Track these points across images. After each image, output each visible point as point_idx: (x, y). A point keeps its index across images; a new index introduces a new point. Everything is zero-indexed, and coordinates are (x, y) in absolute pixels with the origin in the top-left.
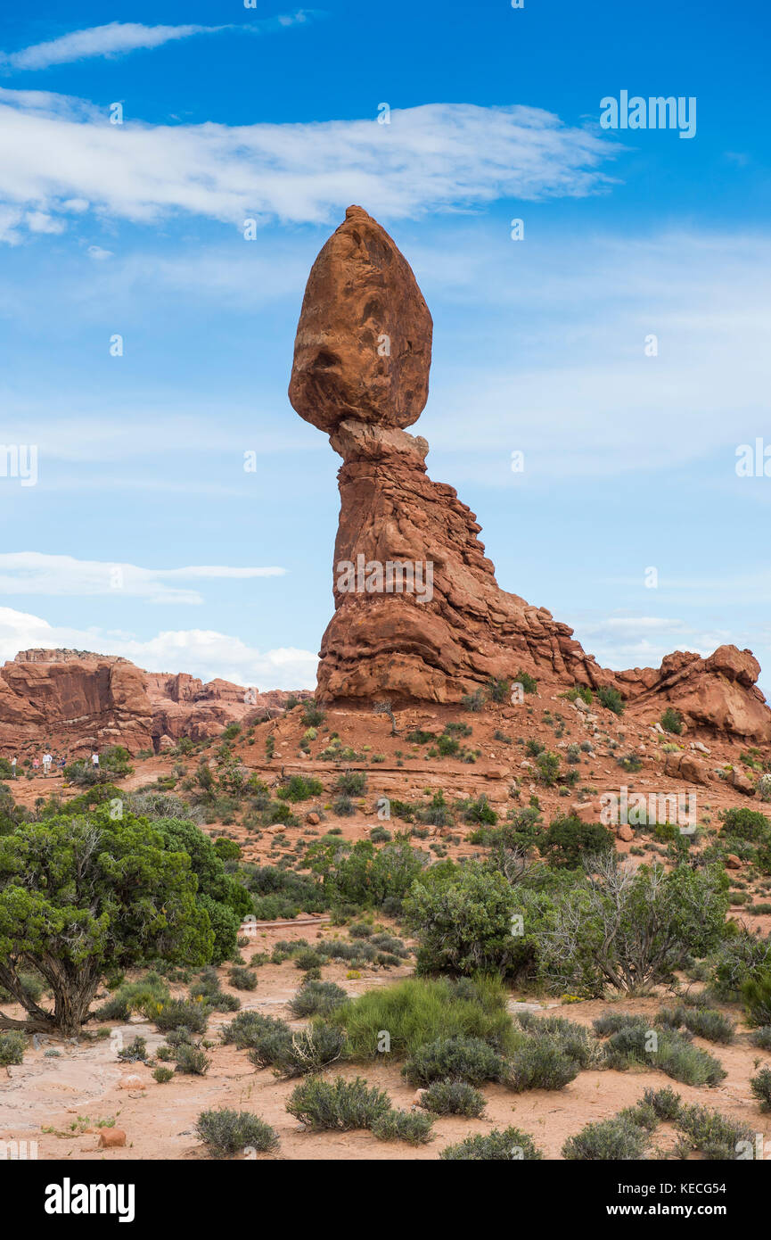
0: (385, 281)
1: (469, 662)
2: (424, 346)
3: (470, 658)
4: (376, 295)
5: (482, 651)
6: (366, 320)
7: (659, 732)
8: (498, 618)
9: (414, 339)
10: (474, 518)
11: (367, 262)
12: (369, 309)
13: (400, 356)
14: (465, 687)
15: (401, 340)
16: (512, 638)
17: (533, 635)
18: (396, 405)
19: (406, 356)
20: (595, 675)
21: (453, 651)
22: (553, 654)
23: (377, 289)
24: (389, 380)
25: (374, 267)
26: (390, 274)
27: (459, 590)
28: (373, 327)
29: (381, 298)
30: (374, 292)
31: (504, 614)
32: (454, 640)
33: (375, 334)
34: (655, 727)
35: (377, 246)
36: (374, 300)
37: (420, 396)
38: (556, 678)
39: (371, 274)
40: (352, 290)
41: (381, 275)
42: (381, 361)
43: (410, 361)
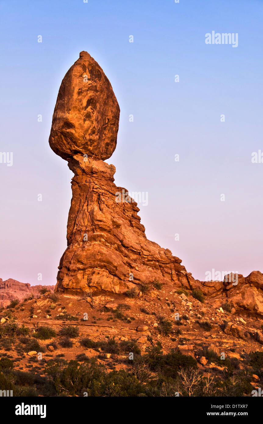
0: (98, 89)
2: (115, 121)
3: (132, 272)
5: (137, 269)
6: (88, 107)
7: (221, 311)
8: (146, 253)
10: (136, 204)
11: (89, 80)
12: (90, 102)
13: (103, 125)
14: (128, 286)
15: (104, 118)
16: (152, 263)
17: (162, 262)
18: (101, 149)
19: (106, 125)
20: (191, 283)
21: (123, 268)
22: (172, 272)
23: (94, 93)
24: (98, 137)
25: (92, 82)
26: (100, 85)
27: (127, 239)
28: (91, 111)
29: (95, 97)
30: (92, 94)
31: (148, 251)
32: (124, 263)
33: (92, 114)
34: (219, 309)
35: (94, 72)
36: (92, 98)
37: (112, 145)
38: (173, 283)
39: (91, 85)
40: (81, 92)
41: (96, 86)
42: (94, 127)
43: (108, 128)
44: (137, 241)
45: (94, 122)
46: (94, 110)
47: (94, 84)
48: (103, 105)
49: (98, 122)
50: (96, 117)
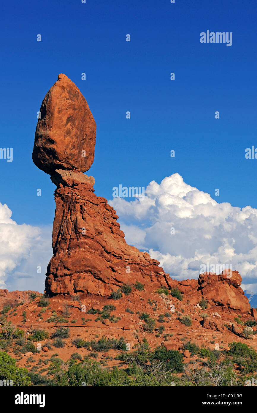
0: (76, 107)
1: (114, 277)
2: (92, 136)
3: (115, 275)
4: (72, 113)
5: (120, 272)
6: (67, 124)
7: (198, 307)
8: (126, 257)
9: (88, 133)
10: (115, 213)
11: (68, 99)
12: (69, 119)
13: (82, 140)
14: (112, 288)
15: (82, 133)
16: (133, 266)
17: (142, 265)
18: (81, 162)
19: (85, 140)
20: (170, 283)
21: (107, 272)
22: (151, 274)
23: (72, 111)
24: (77, 151)
25: (71, 101)
26: (78, 104)
27: (109, 245)
28: (71, 127)
29: (74, 115)
30: (71, 112)
31: (129, 255)
32: (107, 267)
33: (71, 131)
34: (196, 306)
35: (72, 92)
36: (71, 115)
37: (91, 158)
38: (152, 284)
39: (69, 104)
40: (61, 111)
41: (74, 105)
42: (74, 142)
43: (86, 143)
44: (118, 246)
45: (74, 138)
46: (74, 126)
47: (73, 103)
48: (81, 122)
49: (77, 138)
50: (75, 133)
